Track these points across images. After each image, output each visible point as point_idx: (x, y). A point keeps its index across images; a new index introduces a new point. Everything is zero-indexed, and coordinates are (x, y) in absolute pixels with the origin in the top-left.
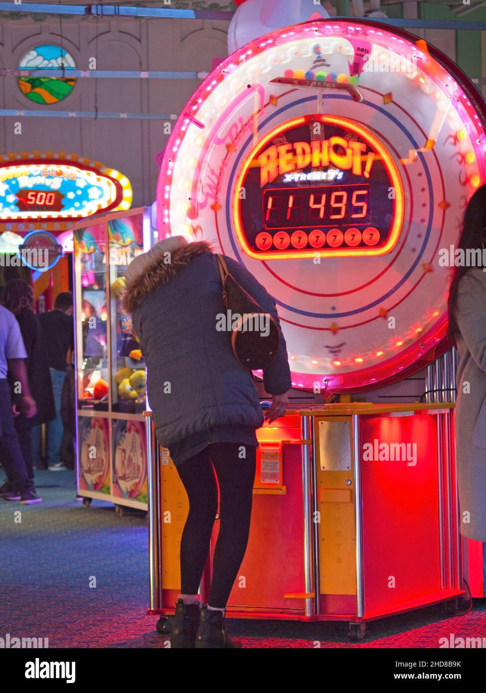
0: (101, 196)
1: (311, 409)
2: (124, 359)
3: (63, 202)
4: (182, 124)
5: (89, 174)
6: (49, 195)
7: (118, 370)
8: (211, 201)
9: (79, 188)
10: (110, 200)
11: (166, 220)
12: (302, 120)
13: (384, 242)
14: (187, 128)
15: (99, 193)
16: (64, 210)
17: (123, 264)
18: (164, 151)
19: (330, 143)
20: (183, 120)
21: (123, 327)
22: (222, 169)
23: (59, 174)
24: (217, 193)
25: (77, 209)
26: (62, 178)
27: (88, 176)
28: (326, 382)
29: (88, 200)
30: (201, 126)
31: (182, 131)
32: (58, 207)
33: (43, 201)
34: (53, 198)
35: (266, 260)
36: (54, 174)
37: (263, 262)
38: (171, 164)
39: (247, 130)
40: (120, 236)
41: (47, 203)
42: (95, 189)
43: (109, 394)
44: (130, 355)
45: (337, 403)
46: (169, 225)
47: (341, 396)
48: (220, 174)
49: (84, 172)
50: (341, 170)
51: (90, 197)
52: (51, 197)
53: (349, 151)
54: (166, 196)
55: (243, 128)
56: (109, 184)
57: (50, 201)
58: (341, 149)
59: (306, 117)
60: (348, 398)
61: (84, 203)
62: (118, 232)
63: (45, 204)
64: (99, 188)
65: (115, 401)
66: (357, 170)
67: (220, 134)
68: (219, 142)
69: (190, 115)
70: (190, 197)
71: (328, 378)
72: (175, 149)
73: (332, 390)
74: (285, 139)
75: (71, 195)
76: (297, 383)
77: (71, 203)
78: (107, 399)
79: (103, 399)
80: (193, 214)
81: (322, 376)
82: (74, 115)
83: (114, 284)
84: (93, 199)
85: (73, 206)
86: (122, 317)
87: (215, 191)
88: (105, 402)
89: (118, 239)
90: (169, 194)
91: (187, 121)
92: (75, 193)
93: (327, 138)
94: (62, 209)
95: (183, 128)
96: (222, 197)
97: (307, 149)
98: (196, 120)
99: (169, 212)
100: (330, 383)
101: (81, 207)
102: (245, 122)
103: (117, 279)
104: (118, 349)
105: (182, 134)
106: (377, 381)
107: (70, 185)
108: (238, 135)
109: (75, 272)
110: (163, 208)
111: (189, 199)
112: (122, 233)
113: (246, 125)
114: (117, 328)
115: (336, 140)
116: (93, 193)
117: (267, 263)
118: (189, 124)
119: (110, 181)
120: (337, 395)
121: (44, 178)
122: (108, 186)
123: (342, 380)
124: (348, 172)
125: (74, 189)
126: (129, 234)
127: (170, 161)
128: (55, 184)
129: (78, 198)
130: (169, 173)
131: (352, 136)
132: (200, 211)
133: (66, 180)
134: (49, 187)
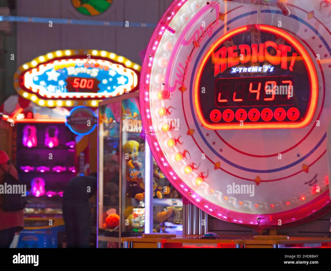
0: (126, 83)
1: (243, 240)
2: (131, 199)
3: (99, 86)
4: (159, 30)
5: (118, 67)
6: (89, 81)
7: (126, 208)
8: (179, 86)
9: (111, 77)
10: (133, 85)
11: (147, 99)
12: (245, 29)
13: (302, 118)
14: (163, 33)
15: (125, 80)
16: (100, 92)
17: (136, 131)
18: (146, 49)
19: (265, 45)
20: (160, 27)
21: (131, 177)
22: (187, 64)
23: (97, 66)
24: (183, 81)
25: (109, 91)
26: (99, 69)
27: (118, 68)
28: (259, 220)
29: (118, 85)
30: (173, 32)
31: (159, 35)
32: (95, 90)
33: (85, 85)
34: (92, 83)
35: (217, 130)
36: (93, 66)
37: (215, 131)
38: (151, 59)
39: (206, 34)
40: (130, 111)
41: (88, 87)
42: (122, 77)
43: (120, 226)
44: (135, 197)
45: (267, 235)
46: (148, 103)
47: (270, 231)
48: (186, 67)
49: (115, 65)
50: (272, 65)
51: (119, 83)
52: (91, 83)
53: (279, 52)
54: (147, 82)
55: (203, 34)
56: (132, 74)
57: (90, 85)
58: (273, 50)
59: (248, 26)
60: (275, 232)
61: (114, 87)
62: (128, 108)
63: (86, 88)
64: (125, 77)
65: (124, 230)
66: (284, 66)
67: (187, 38)
68: (186, 43)
69: (166, 24)
70: (164, 83)
71: (261, 217)
72: (154, 48)
73: (263, 226)
74: (233, 42)
75: (105, 81)
76: (238, 220)
77: (105, 87)
78: (118, 229)
79: (116, 228)
80: (166, 95)
81: (256, 215)
82: (107, 23)
83: (126, 145)
84: (121, 85)
85: (106, 89)
86: (130, 169)
87: (182, 79)
88: (117, 231)
89: (128, 113)
90: (149, 81)
91: (163, 28)
92: (108, 80)
93: (263, 41)
94: (98, 91)
95: (161, 33)
96: (187, 84)
97: (249, 50)
98: (169, 27)
99: (149, 94)
100: (261, 221)
101: (112, 90)
102: (204, 30)
103: (127, 141)
104: (127, 193)
105: (159, 37)
106: (296, 220)
107: (104, 73)
108: (199, 39)
109: (99, 137)
110: (145, 91)
111: (163, 84)
112: (131, 109)
113: (205, 32)
114: (126, 177)
115: (269, 44)
116: (121, 80)
117: (218, 131)
118: (164, 30)
119: (133, 72)
120: (267, 230)
121: (85, 68)
122: (132, 75)
123: (271, 219)
124: (277, 67)
125: (108, 77)
126: (136, 109)
127: (150, 57)
128: (94, 73)
129: (110, 84)
130: (150, 65)
131: (281, 41)
132: (171, 93)
133: (101, 70)
134: (89, 75)
